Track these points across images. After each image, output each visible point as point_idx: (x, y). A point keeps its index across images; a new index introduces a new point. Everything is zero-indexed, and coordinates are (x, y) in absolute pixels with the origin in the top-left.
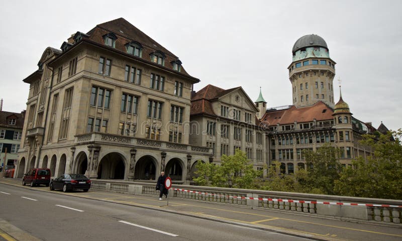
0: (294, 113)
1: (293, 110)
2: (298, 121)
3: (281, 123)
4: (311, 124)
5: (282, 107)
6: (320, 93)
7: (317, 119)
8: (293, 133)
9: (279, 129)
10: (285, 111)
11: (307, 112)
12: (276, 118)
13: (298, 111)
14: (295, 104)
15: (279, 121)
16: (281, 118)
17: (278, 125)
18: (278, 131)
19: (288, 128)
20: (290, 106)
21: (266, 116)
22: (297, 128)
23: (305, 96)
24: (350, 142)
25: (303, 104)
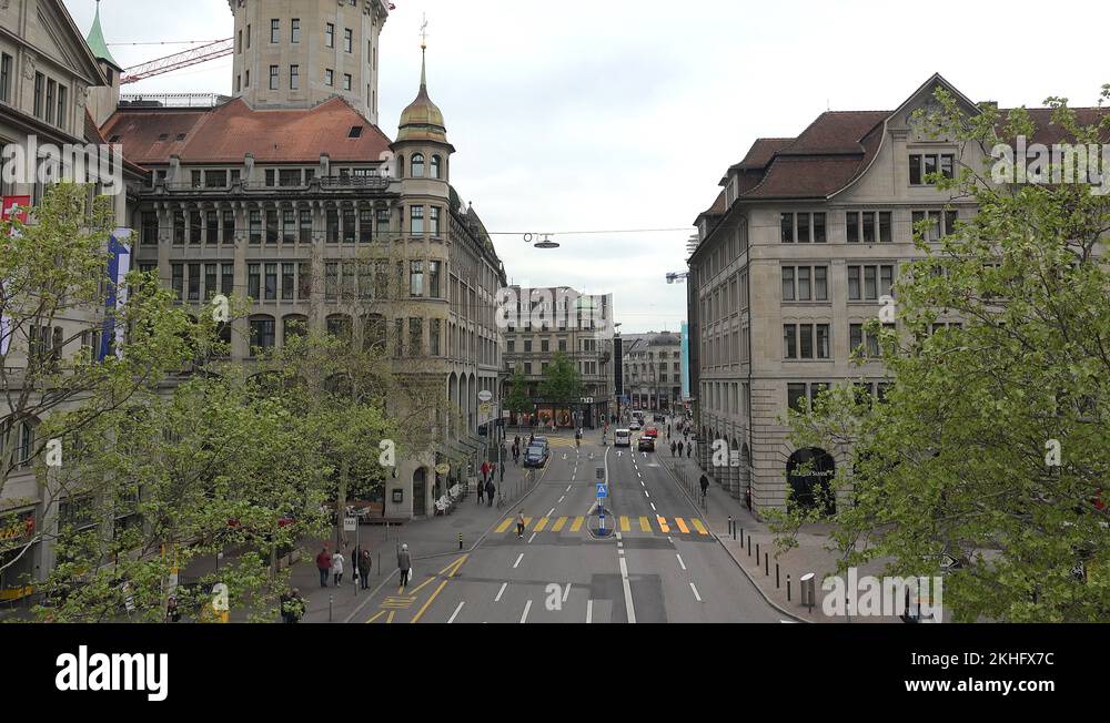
0: (240, 125)
1: (236, 114)
2: (261, 158)
3: (185, 158)
4: (310, 173)
5: (189, 96)
6: (339, 69)
7: (333, 157)
8: (238, 198)
9: (179, 179)
10: (204, 117)
11: (293, 127)
12: (163, 137)
13: (256, 122)
14: (245, 93)
15: (179, 147)
16: (188, 140)
17: (172, 161)
18: (175, 187)
19: (216, 178)
20: (221, 97)
21: (119, 124)
22: (254, 179)
23: (284, 69)
24: (440, 242)
25: (278, 98)
